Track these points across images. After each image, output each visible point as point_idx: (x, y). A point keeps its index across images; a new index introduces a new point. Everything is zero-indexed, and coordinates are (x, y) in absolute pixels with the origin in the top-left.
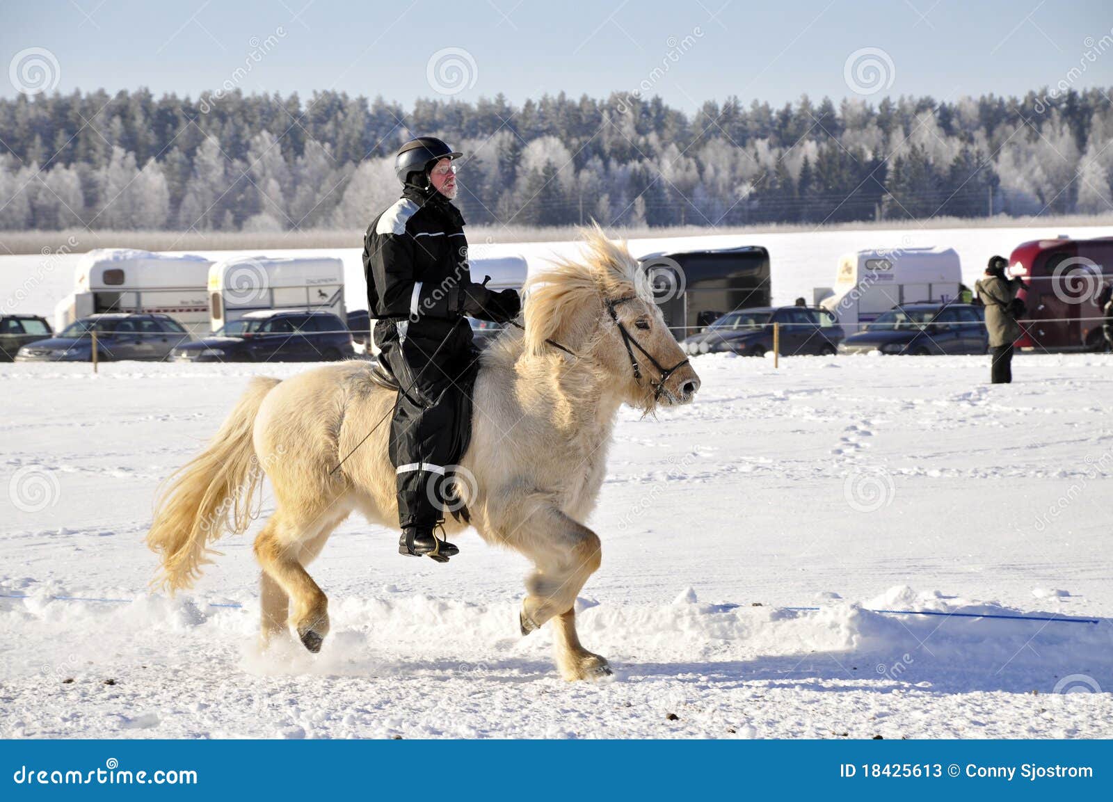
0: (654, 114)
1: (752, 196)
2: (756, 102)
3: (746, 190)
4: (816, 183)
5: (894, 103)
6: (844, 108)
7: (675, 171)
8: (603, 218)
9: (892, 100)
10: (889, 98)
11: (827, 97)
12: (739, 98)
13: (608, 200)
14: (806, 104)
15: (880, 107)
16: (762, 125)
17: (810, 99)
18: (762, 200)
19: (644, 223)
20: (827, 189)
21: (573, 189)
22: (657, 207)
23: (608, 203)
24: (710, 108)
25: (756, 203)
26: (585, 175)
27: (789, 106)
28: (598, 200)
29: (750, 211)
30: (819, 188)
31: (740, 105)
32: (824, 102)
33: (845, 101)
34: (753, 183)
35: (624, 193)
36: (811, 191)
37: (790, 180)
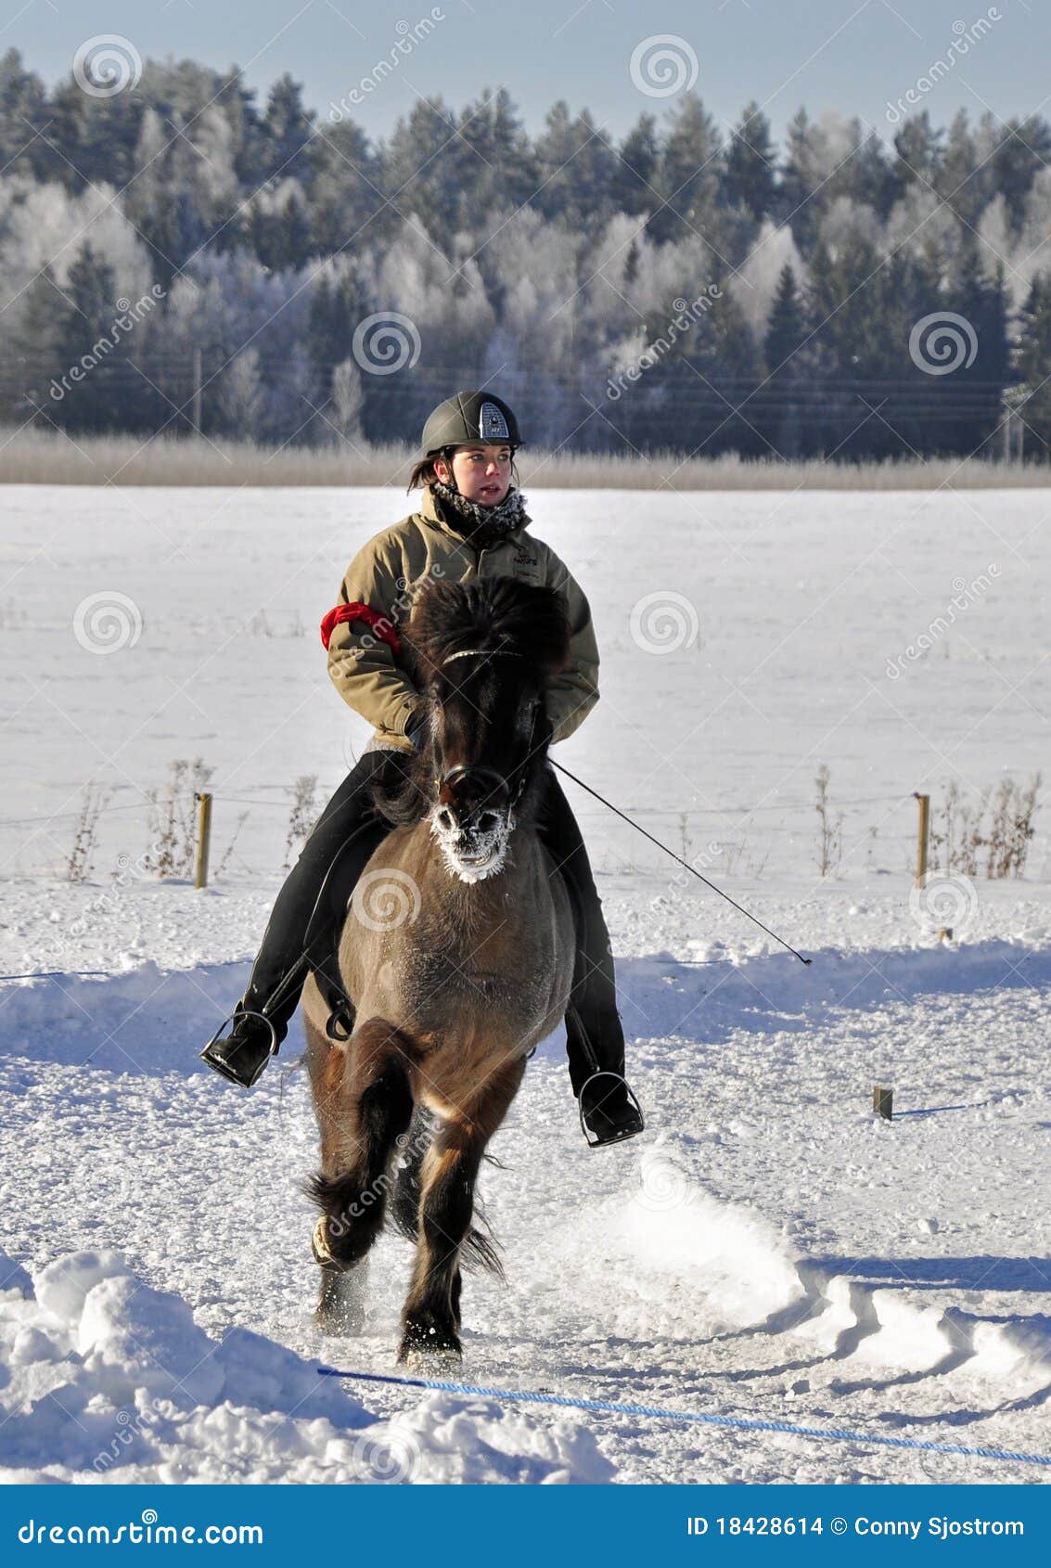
0: (278, 130)
1: (649, 376)
2: (561, 109)
3: (633, 356)
4: (819, 346)
5: (940, 133)
6: (800, 139)
7: (427, 294)
8: (240, 418)
9: (934, 125)
10: (925, 117)
11: (754, 106)
12: (514, 98)
13: (257, 368)
14: (696, 122)
15: (897, 142)
16: (577, 175)
17: (708, 108)
18: (670, 386)
19: (358, 435)
20: (846, 364)
21: (152, 331)
22: (385, 394)
23: (257, 375)
24: (429, 120)
25: (657, 395)
26: (186, 292)
27: (647, 124)
28: (228, 367)
29: (640, 416)
30: (825, 360)
31: (516, 116)
32: (746, 116)
33: (801, 119)
34: (652, 338)
35: (300, 351)
36: (805, 365)
37: (743, 332)
